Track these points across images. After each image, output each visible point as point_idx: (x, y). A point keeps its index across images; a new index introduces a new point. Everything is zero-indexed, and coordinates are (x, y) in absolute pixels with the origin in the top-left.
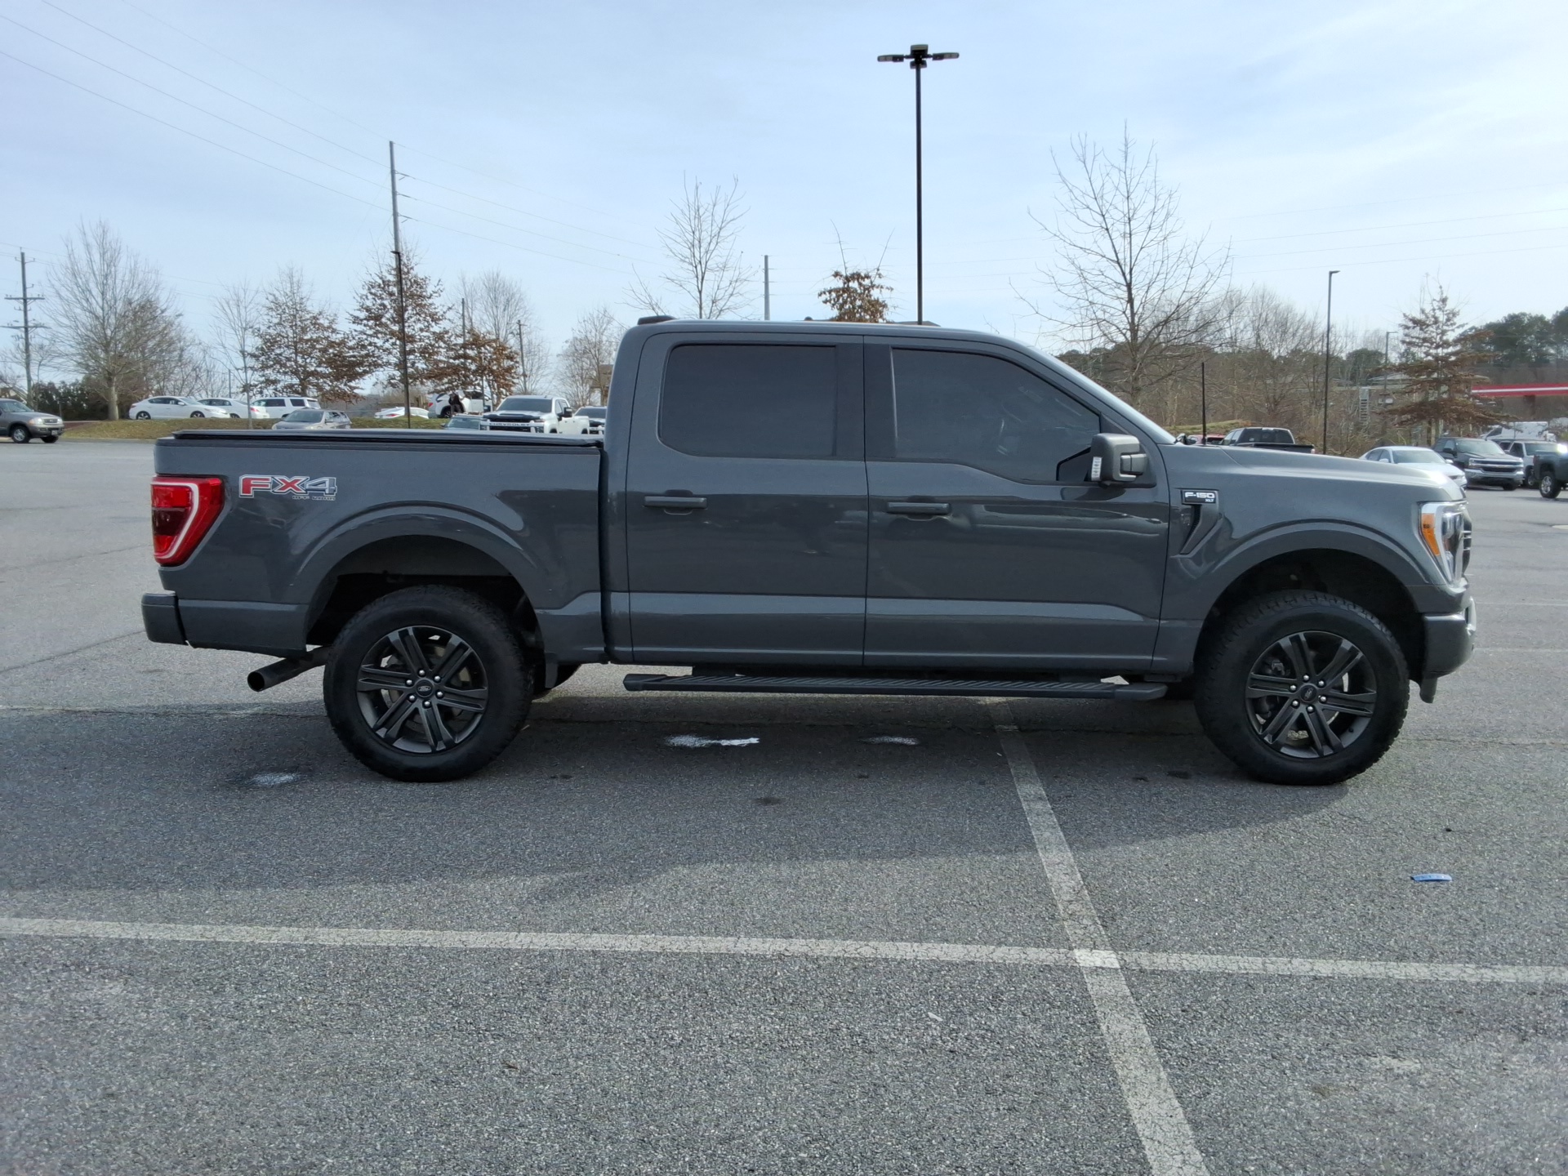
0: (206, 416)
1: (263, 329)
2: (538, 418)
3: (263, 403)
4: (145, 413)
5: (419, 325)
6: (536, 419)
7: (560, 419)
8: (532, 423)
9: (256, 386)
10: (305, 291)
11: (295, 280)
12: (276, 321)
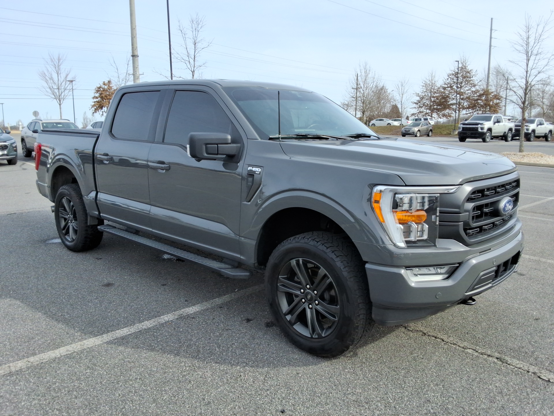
0: (392, 125)
1: (420, 94)
2: (482, 124)
3: (415, 120)
4: (374, 124)
5: (467, 88)
6: (481, 124)
7: (494, 124)
8: (479, 126)
9: (416, 114)
10: (436, 79)
11: (433, 75)
12: (425, 90)
